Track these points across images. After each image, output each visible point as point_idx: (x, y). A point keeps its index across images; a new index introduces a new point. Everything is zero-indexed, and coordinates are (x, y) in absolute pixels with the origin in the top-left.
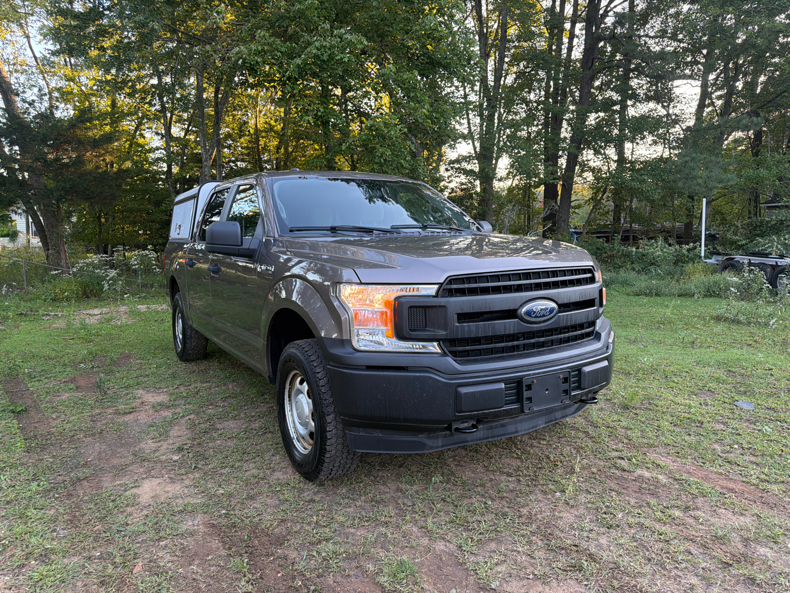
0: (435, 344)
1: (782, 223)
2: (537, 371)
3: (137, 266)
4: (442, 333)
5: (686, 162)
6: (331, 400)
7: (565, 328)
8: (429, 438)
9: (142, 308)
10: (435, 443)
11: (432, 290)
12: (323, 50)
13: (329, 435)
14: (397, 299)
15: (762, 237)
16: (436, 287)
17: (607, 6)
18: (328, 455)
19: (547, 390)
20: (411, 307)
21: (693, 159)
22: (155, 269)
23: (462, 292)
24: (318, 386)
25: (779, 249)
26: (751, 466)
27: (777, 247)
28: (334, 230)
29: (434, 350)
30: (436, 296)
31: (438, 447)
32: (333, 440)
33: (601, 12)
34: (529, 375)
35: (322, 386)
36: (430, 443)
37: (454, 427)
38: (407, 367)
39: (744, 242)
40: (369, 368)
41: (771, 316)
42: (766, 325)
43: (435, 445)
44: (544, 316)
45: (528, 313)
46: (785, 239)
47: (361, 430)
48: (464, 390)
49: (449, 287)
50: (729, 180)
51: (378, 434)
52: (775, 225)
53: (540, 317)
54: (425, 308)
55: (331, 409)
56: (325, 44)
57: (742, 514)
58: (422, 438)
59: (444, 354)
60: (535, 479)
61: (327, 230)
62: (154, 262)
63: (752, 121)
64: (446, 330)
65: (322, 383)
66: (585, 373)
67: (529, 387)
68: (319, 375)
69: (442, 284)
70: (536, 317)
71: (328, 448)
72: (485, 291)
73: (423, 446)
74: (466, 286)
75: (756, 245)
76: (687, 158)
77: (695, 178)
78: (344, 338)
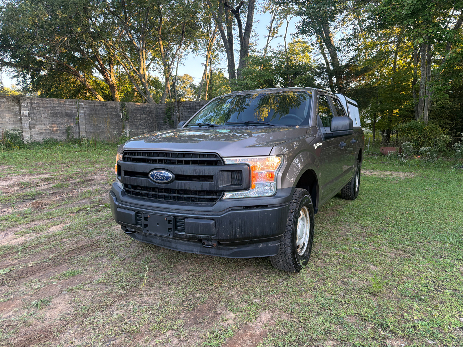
0: (122, 184)
2: (151, 211)
19: (158, 224)
34: (146, 212)
44: (162, 180)
45: (153, 176)
53: (159, 180)
59: (123, 190)
67: (146, 219)
69: (123, 154)
70: (157, 179)
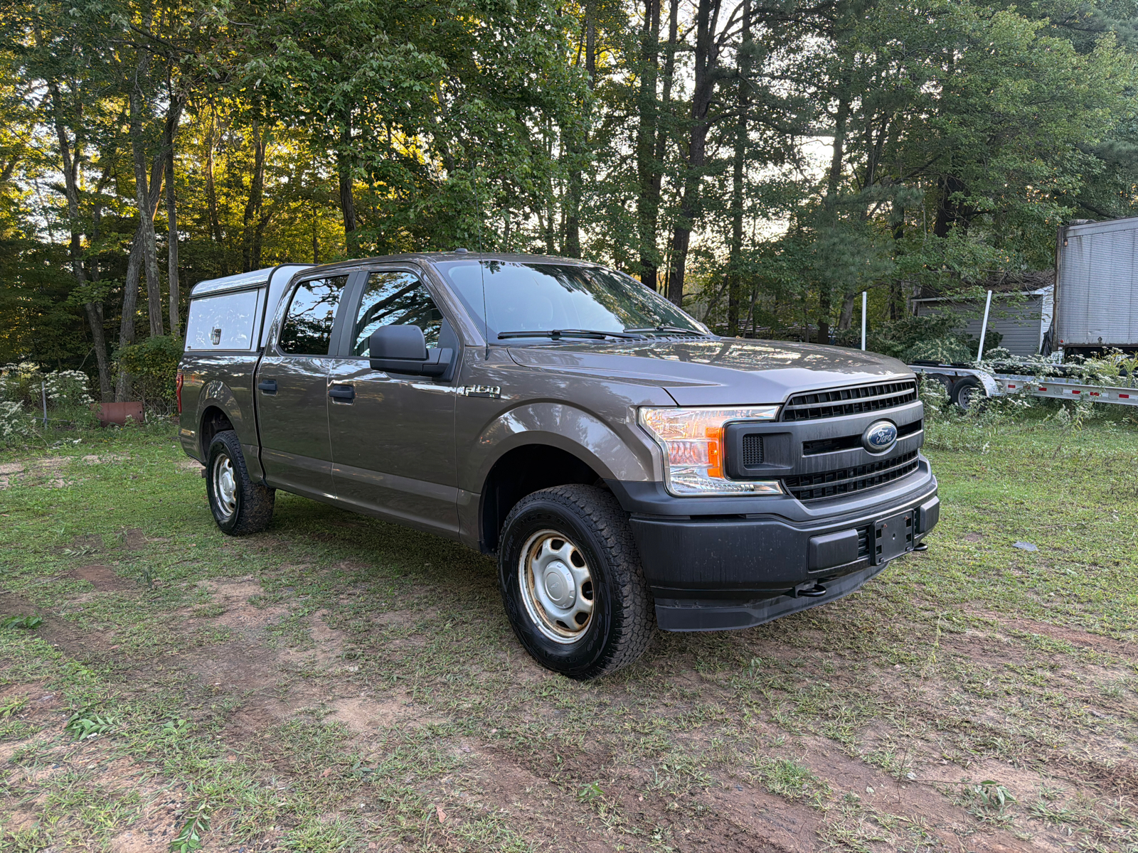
0: (776, 483)
1: (943, 324)
2: (884, 513)
3: (56, 395)
4: (785, 468)
5: (834, 244)
6: (625, 565)
7: (905, 456)
8: (755, 608)
9: (93, 459)
10: (761, 613)
11: (771, 413)
12: (381, 72)
13: (625, 613)
14: (727, 426)
15: (922, 340)
16: (776, 408)
17: (723, 34)
18: (622, 641)
19: (894, 535)
20: (746, 436)
21: (842, 241)
22: (87, 398)
23: (804, 415)
24: (604, 547)
25: (945, 357)
26: (1087, 615)
27: (942, 353)
28: (556, 335)
29: (771, 490)
30: (777, 420)
31: (763, 619)
32: (630, 620)
33: (716, 41)
34: (878, 518)
35: (611, 548)
36: (755, 613)
37: (797, 590)
38: (744, 515)
39: (900, 348)
40: (695, 518)
41: (981, 439)
42: (978, 450)
43: (761, 617)
44: (886, 441)
45: (874, 439)
46: (951, 343)
47: (677, 601)
48: (819, 540)
49: (791, 407)
50: (886, 269)
51: (697, 606)
52: (936, 325)
53: (883, 443)
54: (761, 436)
55: (627, 578)
56: (385, 64)
57: (1114, 668)
58: (747, 608)
59: (787, 496)
60: (856, 652)
61: (549, 336)
62: (84, 388)
63: (912, 194)
64: (790, 464)
65: (611, 542)
66: (924, 512)
67: (879, 533)
68: (604, 533)
69: (783, 404)
70: (881, 444)
71: (624, 630)
72: (828, 412)
73: (746, 618)
74: (809, 406)
75: (917, 351)
76: (836, 240)
77: (846, 265)
78: (656, 480)
